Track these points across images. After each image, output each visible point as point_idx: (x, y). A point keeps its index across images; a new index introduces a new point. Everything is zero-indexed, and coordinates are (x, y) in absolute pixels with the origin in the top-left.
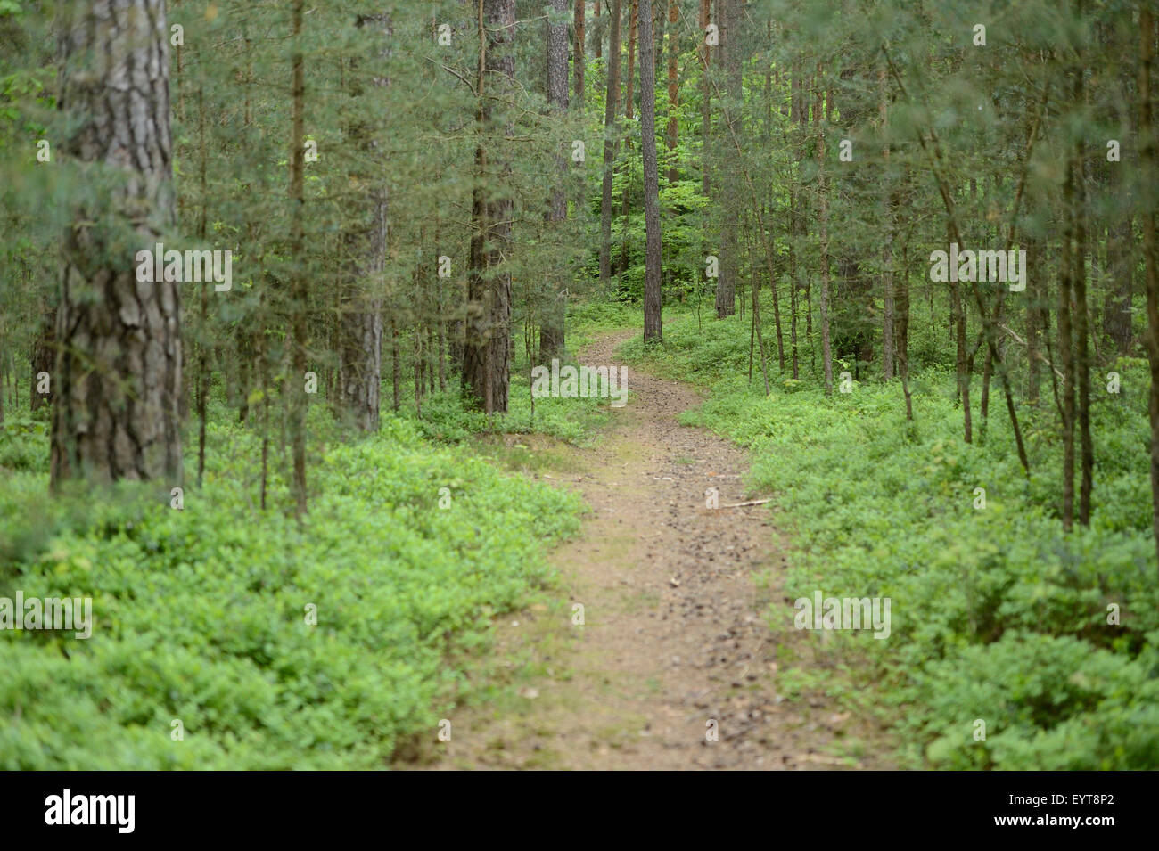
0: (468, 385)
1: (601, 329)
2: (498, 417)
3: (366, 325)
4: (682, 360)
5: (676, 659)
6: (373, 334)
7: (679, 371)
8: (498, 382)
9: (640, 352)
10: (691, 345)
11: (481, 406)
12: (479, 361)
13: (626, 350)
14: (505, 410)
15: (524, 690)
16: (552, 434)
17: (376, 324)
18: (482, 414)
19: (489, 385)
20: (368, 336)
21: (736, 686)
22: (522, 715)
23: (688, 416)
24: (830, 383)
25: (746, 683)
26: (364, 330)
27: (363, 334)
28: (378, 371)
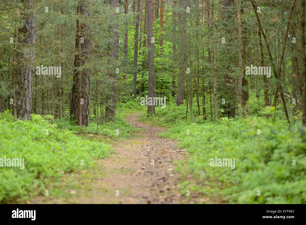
0: (73, 116)
1: (132, 111)
2: (84, 128)
3: (26, 78)
4: (162, 119)
5: (138, 185)
6: (28, 81)
7: (160, 123)
8: (85, 114)
9: (146, 117)
10: (165, 114)
11: (78, 123)
12: (77, 106)
13: (141, 116)
14: (87, 125)
15: (70, 191)
16: (106, 135)
17: (30, 77)
18: (78, 126)
19: (81, 114)
20: (26, 82)
21: (161, 192)
22: (67, 198)
23: (162, 134)
24: (217, 119)
25: (166, 191)
26: (25, 79)
27: (24, 81)
28: (30, 97)
